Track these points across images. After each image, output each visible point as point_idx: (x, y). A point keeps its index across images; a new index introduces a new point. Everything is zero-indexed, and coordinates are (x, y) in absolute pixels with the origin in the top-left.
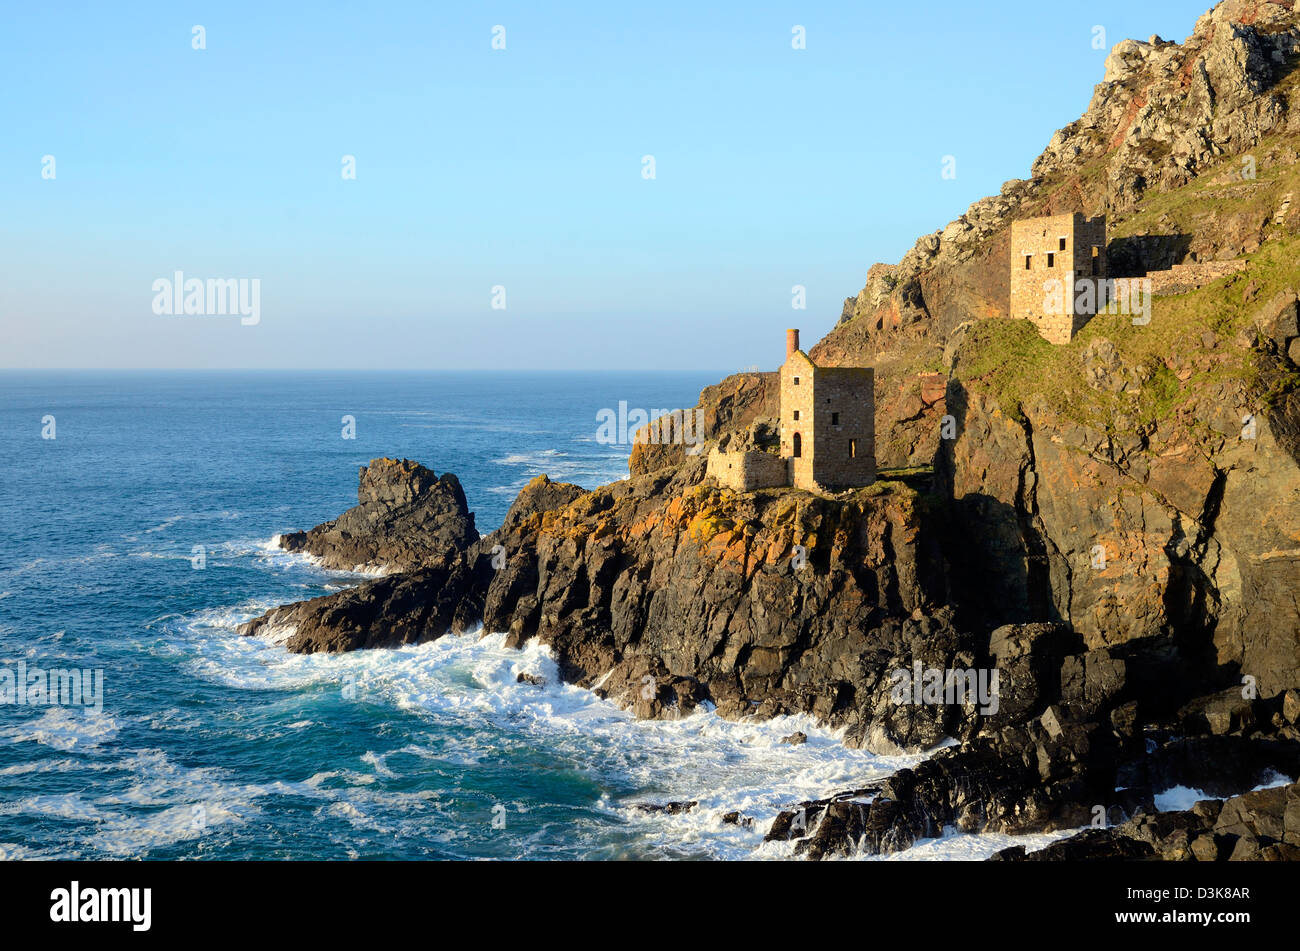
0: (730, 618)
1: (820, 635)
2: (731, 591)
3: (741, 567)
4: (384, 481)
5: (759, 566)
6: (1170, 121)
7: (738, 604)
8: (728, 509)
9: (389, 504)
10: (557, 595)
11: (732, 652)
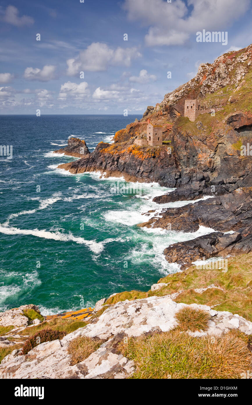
0: (140, 167)
1: (154, 170)
2: (140, 163)
3: (141, 159)
5: (144, 159)
6: (211, 81)
10: (110, 163)
11: (140, 173)
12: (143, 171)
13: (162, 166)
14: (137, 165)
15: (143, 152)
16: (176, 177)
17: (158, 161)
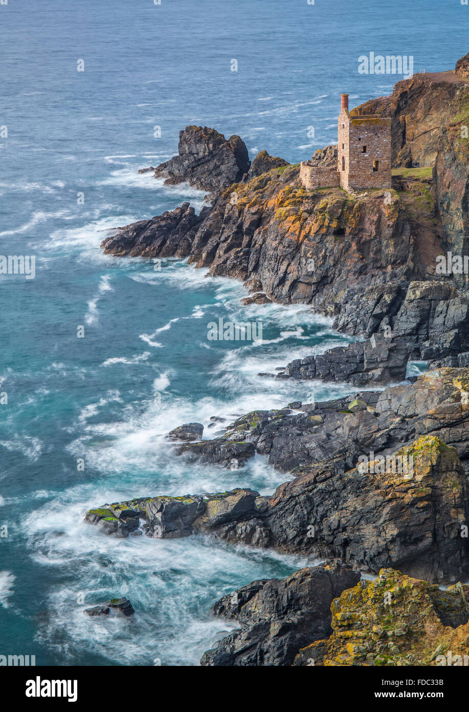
0: (289, 265)
1: (334, 277)
2: (291, 250)
3: (296, 237)
4: (192, 141)
5: (306, 236)
7: (294, 257)
8: (299, 201)
9: (195, 156)
10: (226, 239)
11: (288, 284)
12: (297, 279)
13: (360, 265)
14: (280, 254)
15: (310, 212)
16: (377, 311)
17: (350, 246)
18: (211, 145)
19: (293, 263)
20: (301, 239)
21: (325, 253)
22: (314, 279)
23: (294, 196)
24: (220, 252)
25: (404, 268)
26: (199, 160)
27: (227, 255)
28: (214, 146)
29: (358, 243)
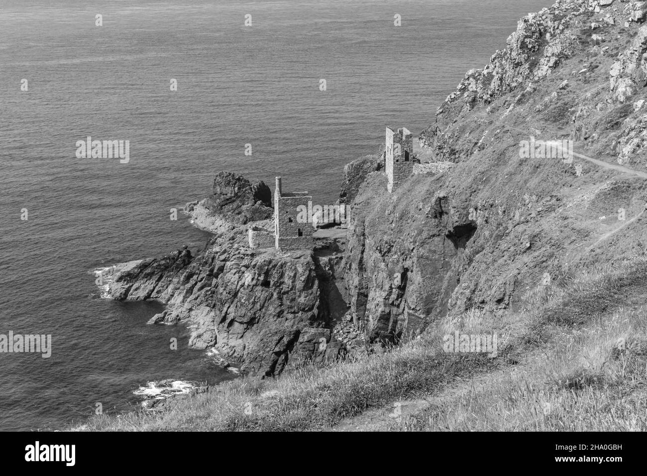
0: (229, 307)
1: (259, 319)
2: (231, 296)
3: (235, 286)
4: (223, 184)
5: (242, 286)
7: (233, 301)
9: (225, 196)
11: (228, 321)
12: (234, 319)
13: (278, 310)
14: (224, 299)
15: (247, 267)
16: (277, 349)
17: (272, 295)
18: (236, 189)
19: (231, 306)
20: (238, 288)
21: (254, 300)
22: (245, 320)
23: (239, 253)
24: (195, 290)
25: (310, 314)
26: (228, 200)
27: (199, 293)
28: (239, 189)
29: (279, 293)
